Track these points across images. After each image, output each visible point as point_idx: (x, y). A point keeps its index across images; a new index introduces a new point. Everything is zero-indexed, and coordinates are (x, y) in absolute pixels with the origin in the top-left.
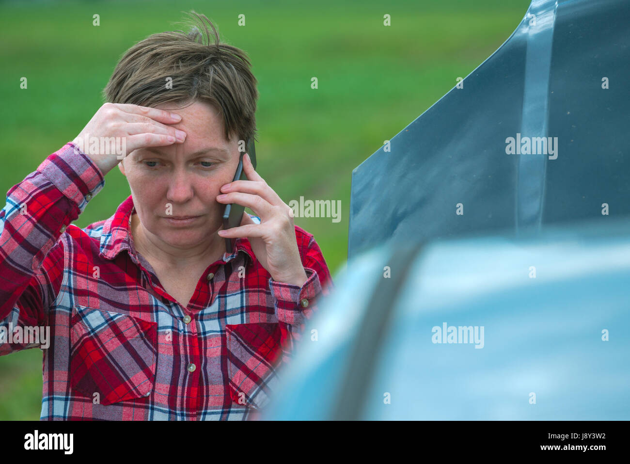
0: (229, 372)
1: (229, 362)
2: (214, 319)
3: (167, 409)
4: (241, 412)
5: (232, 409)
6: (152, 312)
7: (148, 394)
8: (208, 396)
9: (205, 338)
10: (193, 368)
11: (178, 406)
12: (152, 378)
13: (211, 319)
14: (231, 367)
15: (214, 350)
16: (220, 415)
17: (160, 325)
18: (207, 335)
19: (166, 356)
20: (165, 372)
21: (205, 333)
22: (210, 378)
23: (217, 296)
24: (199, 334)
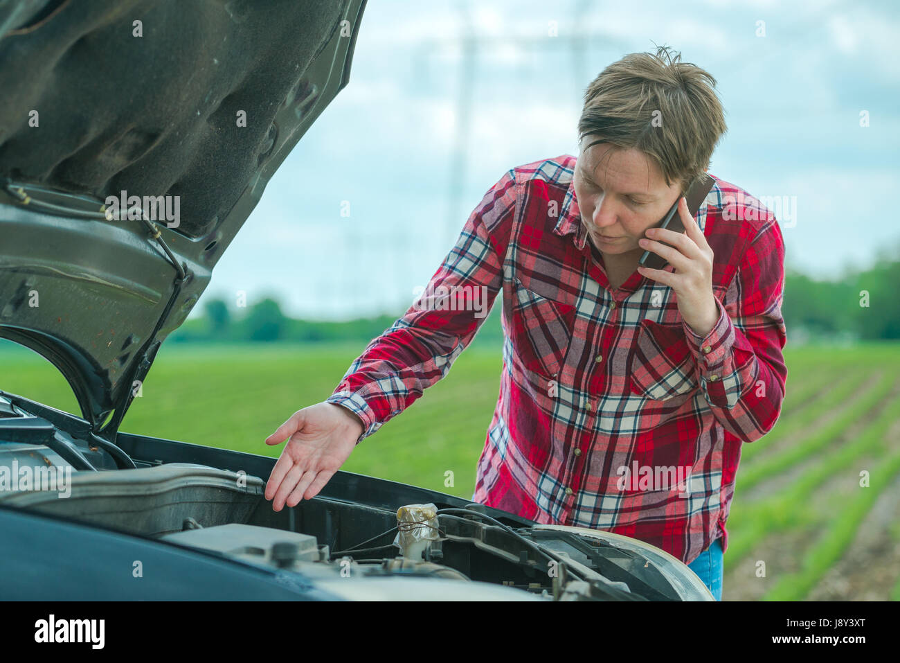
0: (633, 366)
1: (635, 356)
2: (637, 308)
3: (571, 389)
4: (640, 399)
5: (630, 397)
6: (578, 296)
7: (556, 375)
8: (610, 384)
9: (623, 328)
10: (600, 359)
11: (582, 389)
12: (562, 361)
13: (633, 308)
14: (636, 361)
15: (625, 342)
16: (619, 401)
17: (580, 310)
18: (625, 325)
19: (579, 341)
20: (575, 356)
21: (624, 323)
22: (614, 370)
23: (645, 286)
24: (619, 322)
